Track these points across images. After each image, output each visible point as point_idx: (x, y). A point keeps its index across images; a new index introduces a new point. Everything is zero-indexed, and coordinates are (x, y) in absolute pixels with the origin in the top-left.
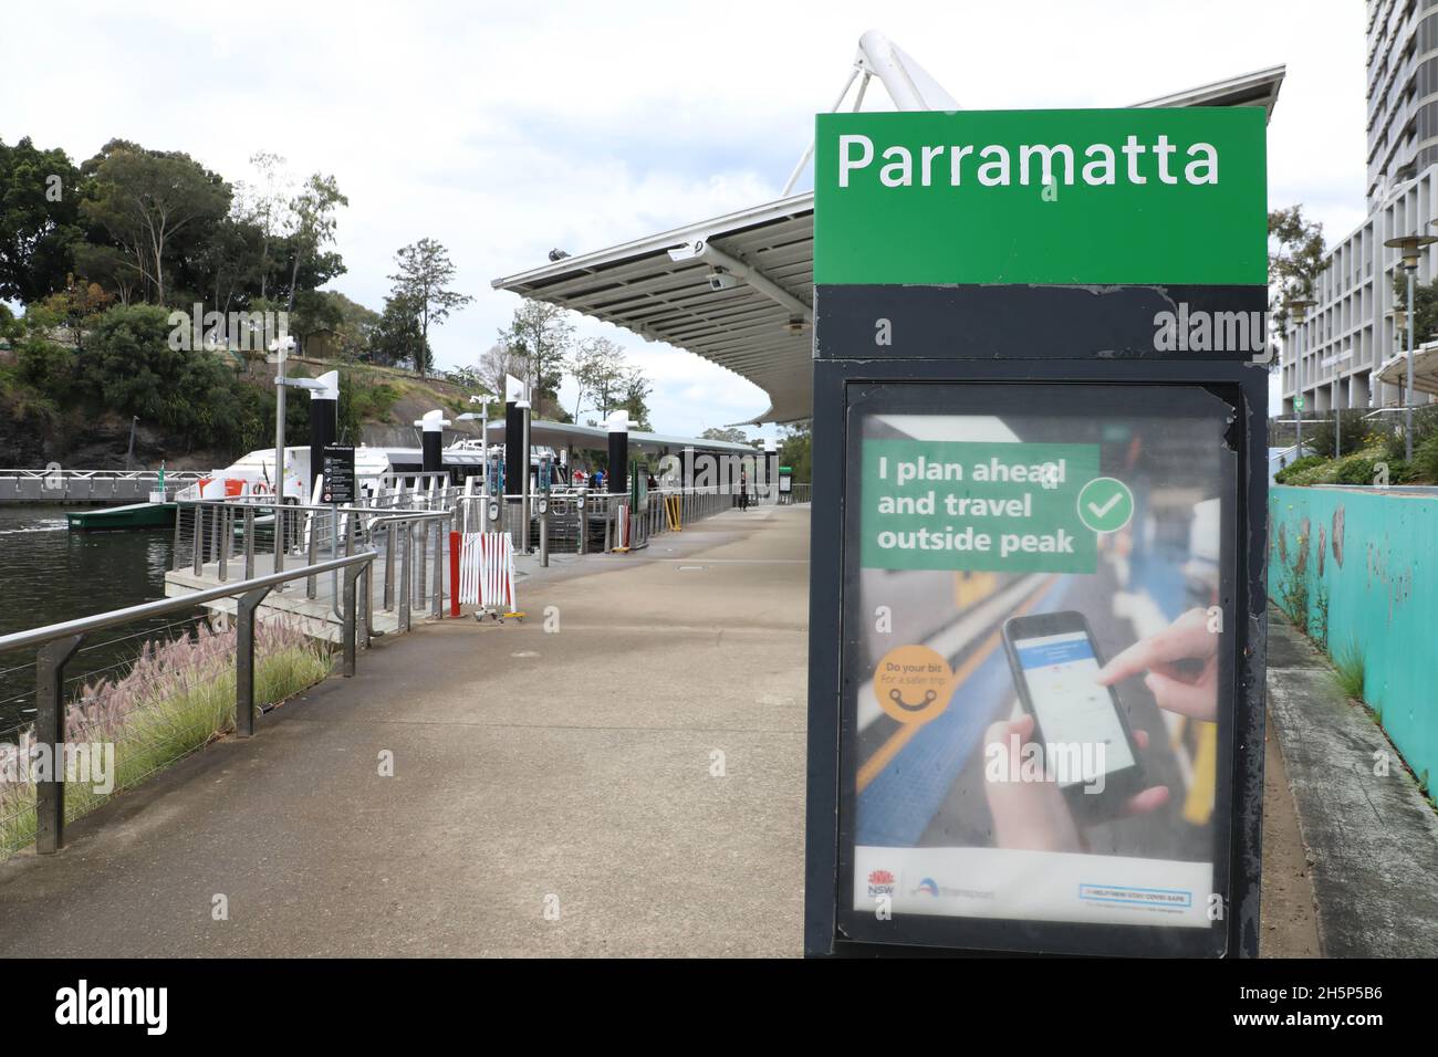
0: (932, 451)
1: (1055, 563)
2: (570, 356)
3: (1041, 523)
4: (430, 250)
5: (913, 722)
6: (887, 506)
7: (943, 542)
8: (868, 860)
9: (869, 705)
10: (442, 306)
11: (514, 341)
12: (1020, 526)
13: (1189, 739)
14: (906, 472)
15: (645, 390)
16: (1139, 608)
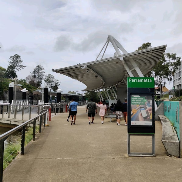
0: (135, 97)
1: (142, 104)
2: (44, 77)
3: (142, 102)
4: (17, 57)
5: (134, 114)
6: (133, 101)
7: (136, 103)
8: (132, 122)
9: (132, 113)
10: (20, 68)
11: (33, 75)
12: (140, 102)
13: (150, 114)
14: (134, 99)
15: (58, 84)
16: (147, 107)
